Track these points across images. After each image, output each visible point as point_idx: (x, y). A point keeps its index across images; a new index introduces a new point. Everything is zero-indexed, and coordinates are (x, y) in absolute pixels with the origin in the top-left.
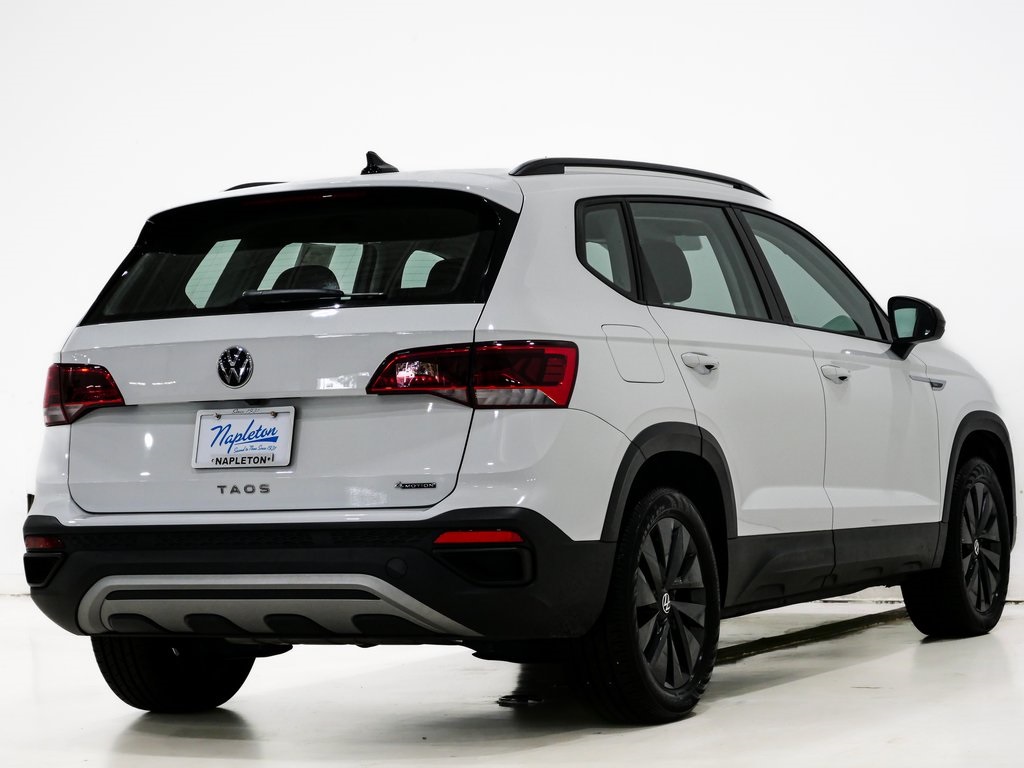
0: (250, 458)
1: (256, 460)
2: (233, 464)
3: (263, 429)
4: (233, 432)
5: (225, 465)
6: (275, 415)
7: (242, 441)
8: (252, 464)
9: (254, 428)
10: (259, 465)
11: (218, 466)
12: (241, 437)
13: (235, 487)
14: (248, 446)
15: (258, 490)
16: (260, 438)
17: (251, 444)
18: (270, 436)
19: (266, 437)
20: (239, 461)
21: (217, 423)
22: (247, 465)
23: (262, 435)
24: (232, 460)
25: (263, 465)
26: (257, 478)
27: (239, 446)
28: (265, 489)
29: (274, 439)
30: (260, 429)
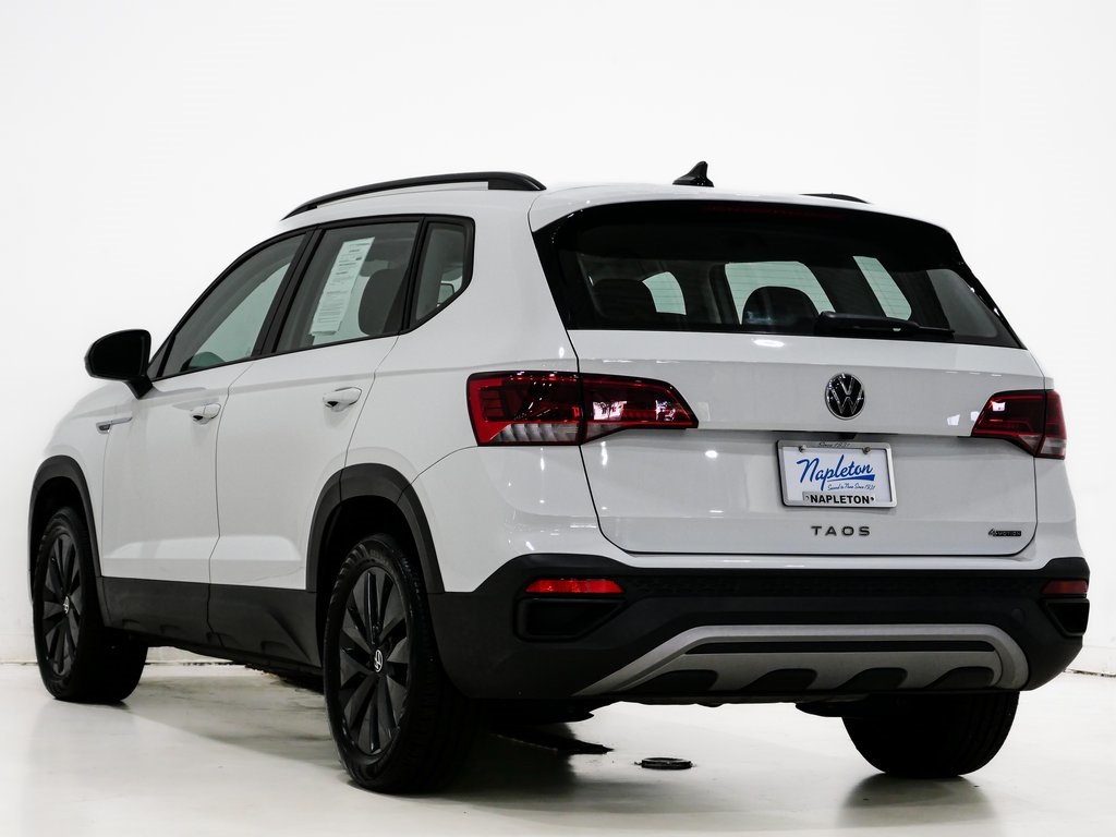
0: (850, 497)
1: (857, 500)
2: (831, 503)
3: (855, 465)
4: (822, 467)
5: (822, 504)
6: (866, 451)
7: (834, 478)
8: (853, 504)
9: (846, 464)
10: (861, 505)
11: (814, 504)
12: (831, 474)
13: (831, 528)
14: (843, 483)
15: (857, 531)
16: (855, 475)
17: (847, 481)
18: (865, 473)
19: (861, 474)
20: (838, 499)
21: (802, 456)
22: (848, 504)
23: (855, 472)
24: (829, 498)
25: (866, 505)
26: (856, 520)
27: (832, 483)
28: (864, 531)
29: (871, 478)
30: (852, 466)
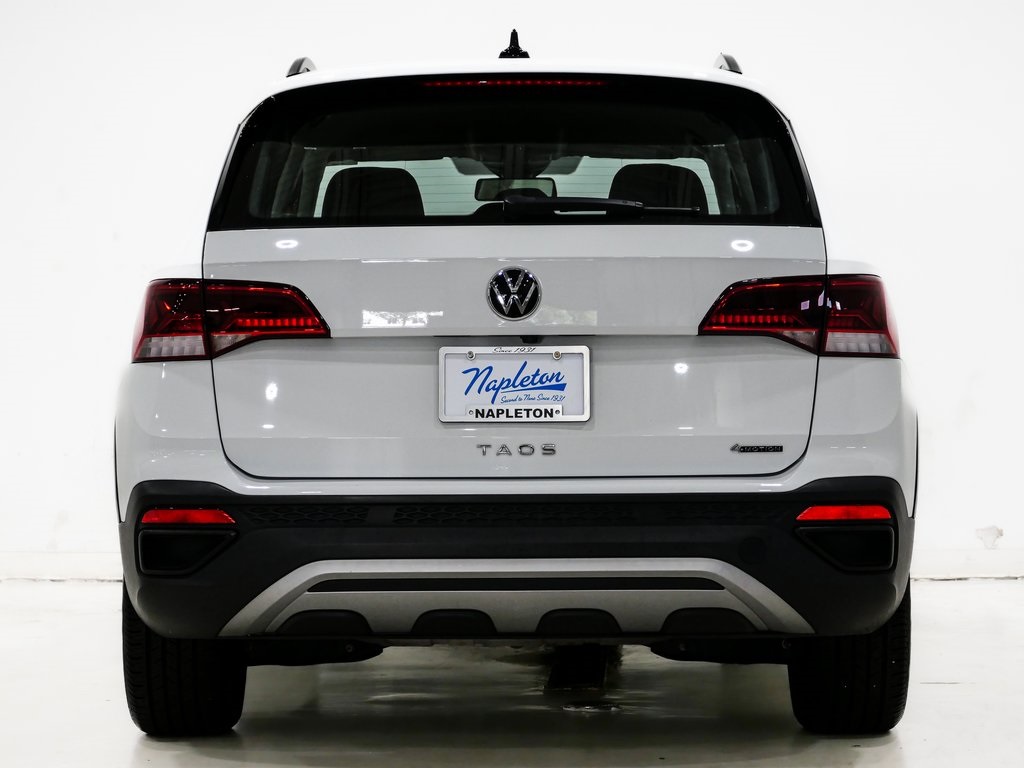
0: (528, 411)
1: (538, 413)
2: (503, 418)
4: (497, 376)
5: (490, 419)
6: (559, 356)
7: (511, 388)
8: (532, 418)
9: (529, 372)
10: (542, 419)
11: (480, 419)
12: (509, 383)
14: (522, 394)
15: (538, 451)
16: (539, 385)
17: (528, 392)
18: (554, 382)
19: (548, 383)
20: (512, 413)
21: (471, 364)
22: (525, 419)
23: (541, 381)
24: (500, 412)
25: (548, 419)
26: (538, 437)
27: (508, 395)
28: (549, 451)
29: (562, 387)
30: (537, 374)
